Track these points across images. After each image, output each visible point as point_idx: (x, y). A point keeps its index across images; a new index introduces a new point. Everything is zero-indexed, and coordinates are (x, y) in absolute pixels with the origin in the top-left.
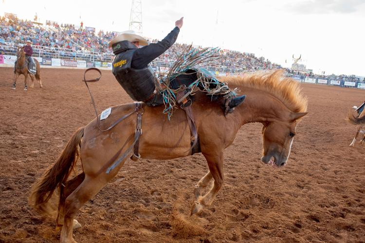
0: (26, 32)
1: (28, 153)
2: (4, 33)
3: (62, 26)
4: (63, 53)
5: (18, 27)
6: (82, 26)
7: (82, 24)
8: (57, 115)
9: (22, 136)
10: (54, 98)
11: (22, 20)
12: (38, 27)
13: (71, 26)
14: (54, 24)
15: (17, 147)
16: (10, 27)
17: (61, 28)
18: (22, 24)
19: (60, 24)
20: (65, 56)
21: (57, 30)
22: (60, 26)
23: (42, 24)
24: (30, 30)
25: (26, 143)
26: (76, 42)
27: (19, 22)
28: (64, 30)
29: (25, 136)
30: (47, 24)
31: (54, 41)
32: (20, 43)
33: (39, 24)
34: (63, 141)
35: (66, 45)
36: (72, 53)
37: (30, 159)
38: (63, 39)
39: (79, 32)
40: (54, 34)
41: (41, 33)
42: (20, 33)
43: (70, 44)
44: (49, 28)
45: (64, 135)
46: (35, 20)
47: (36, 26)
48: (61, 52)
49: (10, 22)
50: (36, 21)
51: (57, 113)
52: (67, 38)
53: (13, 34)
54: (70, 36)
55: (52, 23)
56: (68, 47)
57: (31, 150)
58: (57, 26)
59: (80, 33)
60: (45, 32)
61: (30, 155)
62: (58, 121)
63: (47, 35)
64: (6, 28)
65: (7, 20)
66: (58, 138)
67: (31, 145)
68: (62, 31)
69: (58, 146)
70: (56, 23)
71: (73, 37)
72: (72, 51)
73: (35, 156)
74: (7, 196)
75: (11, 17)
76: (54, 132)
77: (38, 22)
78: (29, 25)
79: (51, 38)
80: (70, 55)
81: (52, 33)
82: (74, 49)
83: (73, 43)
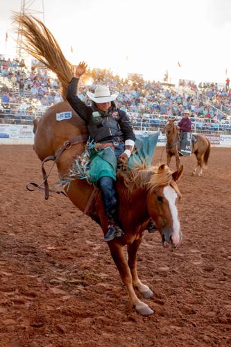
0: (154, 97)
1: (154, 270)
2: (126, 100)
3: (200, 87)
4: (201, 125)
5: (143, 91)
6: (228, 84)
7: (228, 81)
8: (193, 216)
9: (147, 245)
10: (188, 190)
11: (149, 82)
12: (169, 89)
13: (212, 85)
14: (189, 84)
15: (141, 260)
16: (134, 92)
17: (199, 89)
18: (148, 87)
19: (197, 84)
20: (203, 128)
21: (193, 93)
22: (197, 86)
23: (173, 85)
24: (158, 94)
25: (152, 255)
26: (219, 108)
27: (145, 84)
28: (203, 92)
29: (150, 244)
30: (181, 84)
31: (190, 108)
32: (146, 112)
33: (170, 85)
34: (202, 255)
35: (205, 112)
36: (213, 124)
37: (158, 279)
38: (201, 104)
39: (223, 94)
40: (189, 98)
41: (172, 97)
42: (145, 100)
43: (211, 111)
44: (183, 90)
45: (204, 247)
46: (165, 80)
47: (165, 88)
48: (198, 123)
49: (134, 85)
50: (166, 82)
51: (193, 212)
52: (207, 102)
53: (138, 101)
54: (211, 100)
55: (186, 83)
56: (208, 116)
57: (159, 266)
58: (193, 87)
59: (225, 95)
60: (177, 95)
61: (157, 273)
62: (194, 226)
63: (179, 101)
64: (128, 93)
65: (131, 83)
66: (195, 251)
67: (158, 258)
68: (201, 93)
69: (195, 263)
70: (192, 83)
71: (214, 101)
72: (213, 121)
73: (164, 275)
74: (128, 330)
75: (135, 78)
76: (190, 241)
77: (169, 82)
78: (156, 88)
79: (185, 104)
80: (210, 127)
81: (187, 96)
82: (215, 119)
83: (214, 110)
